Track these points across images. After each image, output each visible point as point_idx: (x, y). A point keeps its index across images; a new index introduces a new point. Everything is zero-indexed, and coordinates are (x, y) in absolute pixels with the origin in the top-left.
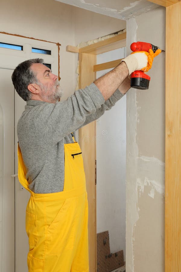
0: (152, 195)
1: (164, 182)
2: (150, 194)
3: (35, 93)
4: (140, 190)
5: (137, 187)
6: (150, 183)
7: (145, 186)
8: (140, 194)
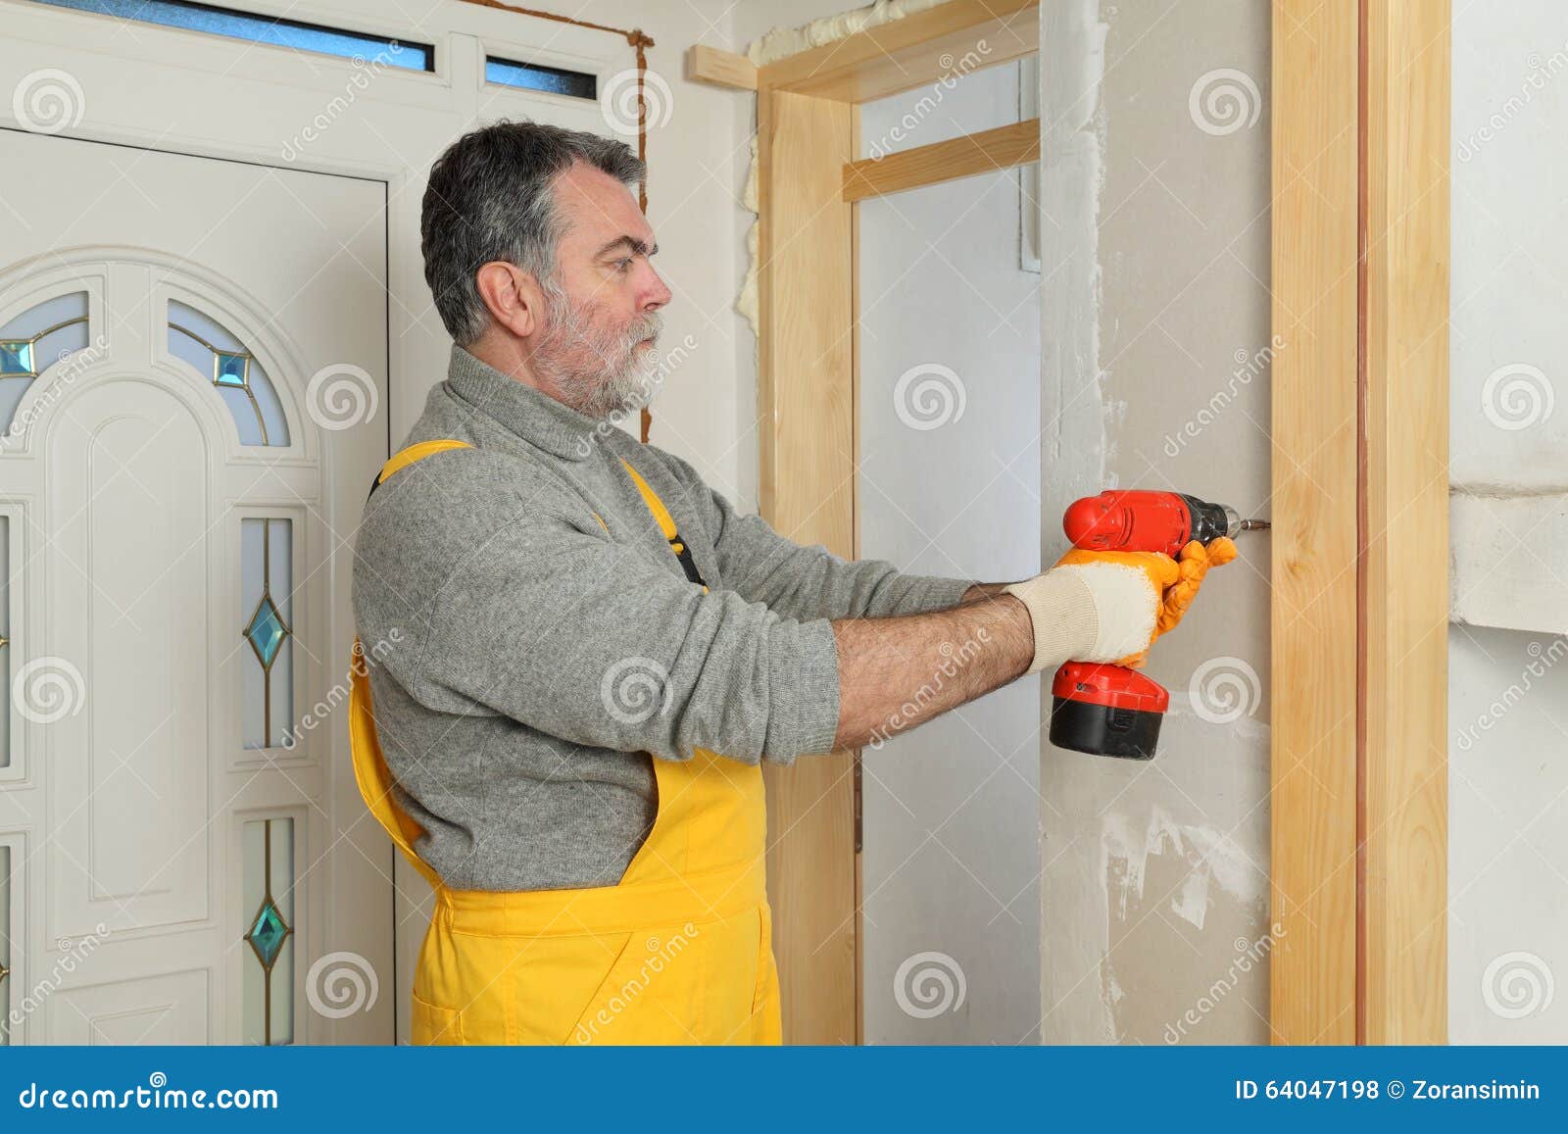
0: (1193, 909)
1: (1264, 836)
2: (1181, 905)
3: (505, 319)
4: (1125, 881)
5: (1105, 863)
6: (1184, 839)
7: (1149, 855)
8: (1123, 902)
